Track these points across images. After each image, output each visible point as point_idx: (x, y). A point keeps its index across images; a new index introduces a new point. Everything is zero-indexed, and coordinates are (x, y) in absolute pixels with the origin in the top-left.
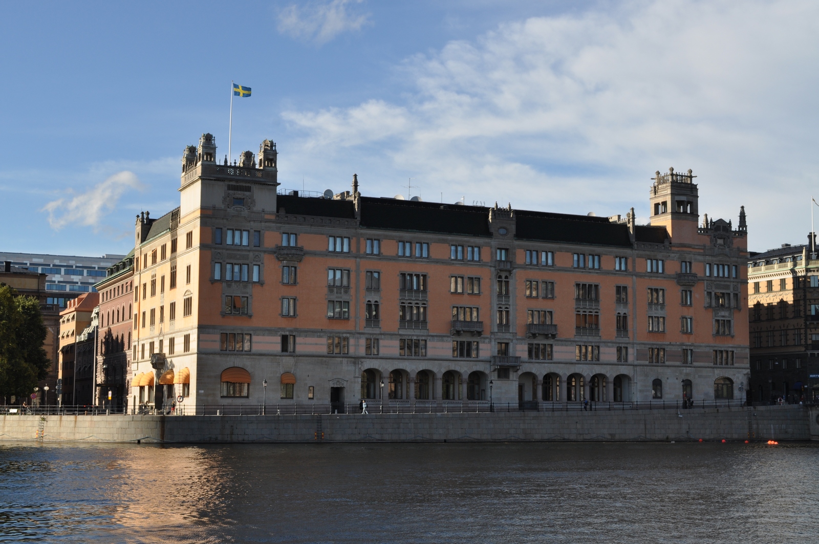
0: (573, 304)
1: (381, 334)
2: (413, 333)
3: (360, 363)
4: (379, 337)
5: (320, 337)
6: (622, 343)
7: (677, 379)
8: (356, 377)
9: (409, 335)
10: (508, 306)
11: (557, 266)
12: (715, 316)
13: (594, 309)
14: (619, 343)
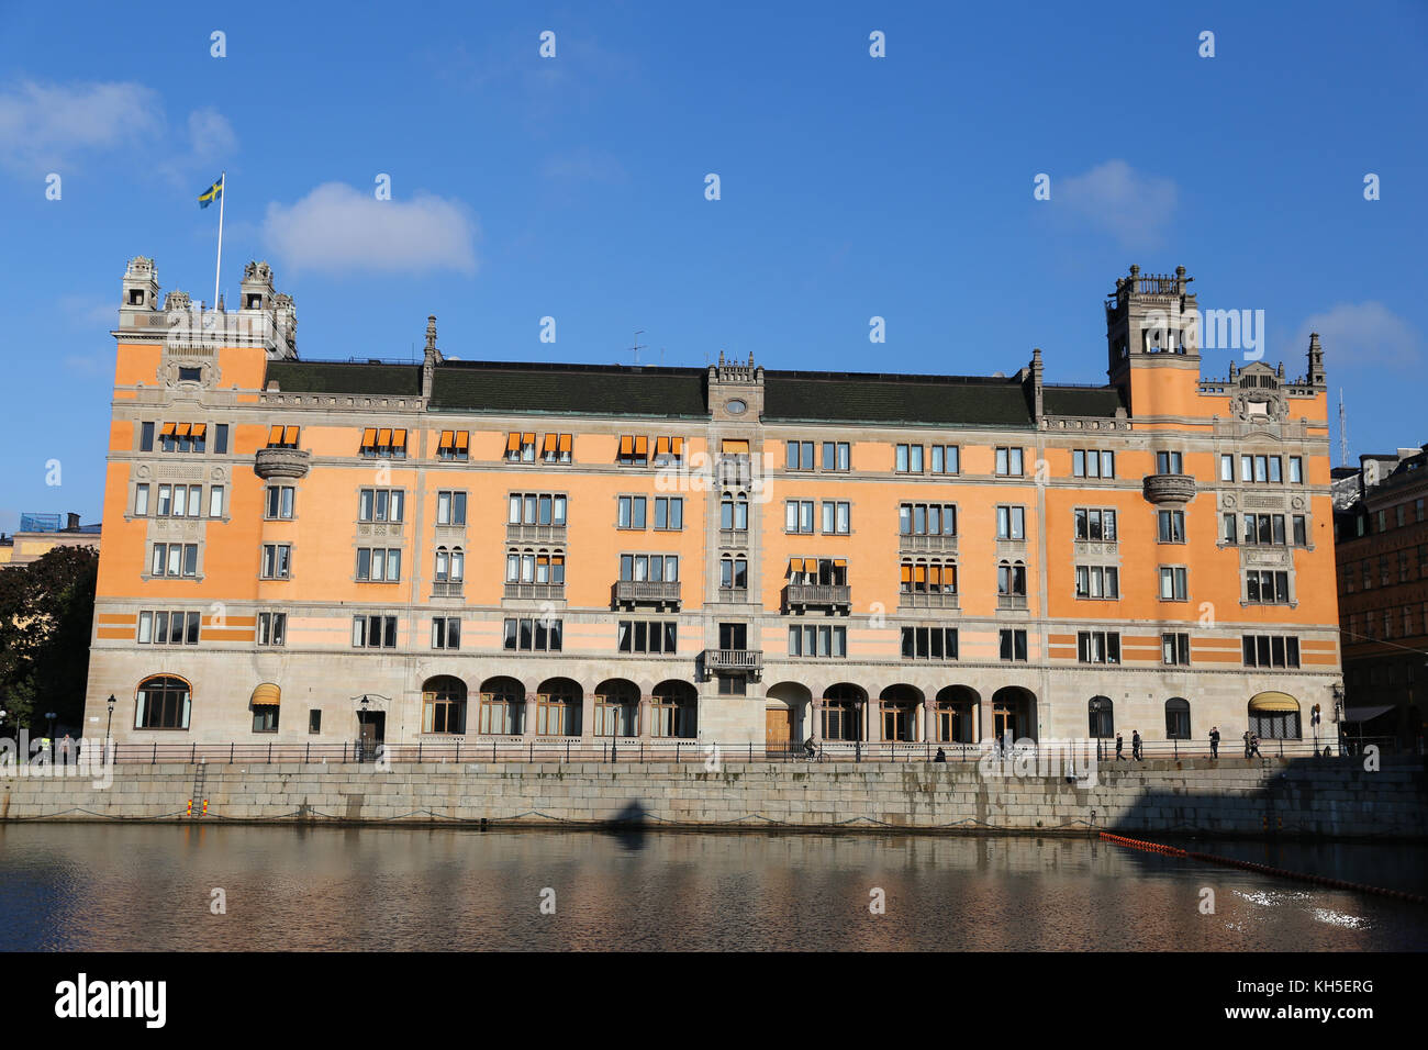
0: (894, 545)
1: (464, 610)
2: (534, 607)
3: (418, 664)
4: (461, 615)
5: (338, 616)
6: (1011, 622)
7: (1150, 696)
8: (409, 692)
9: (525, 611)
10: (744, 552)
11: (858, 469)
12: (1247, 564)
13: (943, 554)
14: (1005, 622)
